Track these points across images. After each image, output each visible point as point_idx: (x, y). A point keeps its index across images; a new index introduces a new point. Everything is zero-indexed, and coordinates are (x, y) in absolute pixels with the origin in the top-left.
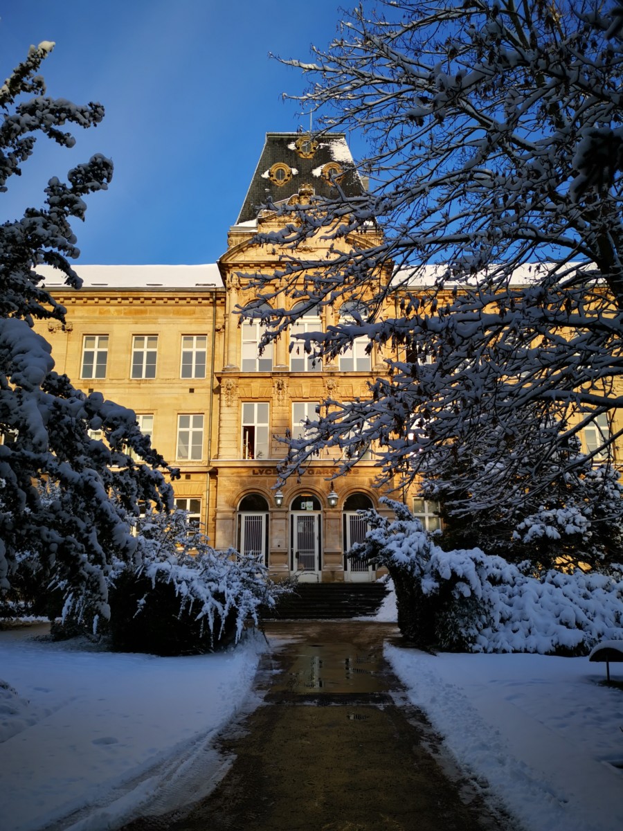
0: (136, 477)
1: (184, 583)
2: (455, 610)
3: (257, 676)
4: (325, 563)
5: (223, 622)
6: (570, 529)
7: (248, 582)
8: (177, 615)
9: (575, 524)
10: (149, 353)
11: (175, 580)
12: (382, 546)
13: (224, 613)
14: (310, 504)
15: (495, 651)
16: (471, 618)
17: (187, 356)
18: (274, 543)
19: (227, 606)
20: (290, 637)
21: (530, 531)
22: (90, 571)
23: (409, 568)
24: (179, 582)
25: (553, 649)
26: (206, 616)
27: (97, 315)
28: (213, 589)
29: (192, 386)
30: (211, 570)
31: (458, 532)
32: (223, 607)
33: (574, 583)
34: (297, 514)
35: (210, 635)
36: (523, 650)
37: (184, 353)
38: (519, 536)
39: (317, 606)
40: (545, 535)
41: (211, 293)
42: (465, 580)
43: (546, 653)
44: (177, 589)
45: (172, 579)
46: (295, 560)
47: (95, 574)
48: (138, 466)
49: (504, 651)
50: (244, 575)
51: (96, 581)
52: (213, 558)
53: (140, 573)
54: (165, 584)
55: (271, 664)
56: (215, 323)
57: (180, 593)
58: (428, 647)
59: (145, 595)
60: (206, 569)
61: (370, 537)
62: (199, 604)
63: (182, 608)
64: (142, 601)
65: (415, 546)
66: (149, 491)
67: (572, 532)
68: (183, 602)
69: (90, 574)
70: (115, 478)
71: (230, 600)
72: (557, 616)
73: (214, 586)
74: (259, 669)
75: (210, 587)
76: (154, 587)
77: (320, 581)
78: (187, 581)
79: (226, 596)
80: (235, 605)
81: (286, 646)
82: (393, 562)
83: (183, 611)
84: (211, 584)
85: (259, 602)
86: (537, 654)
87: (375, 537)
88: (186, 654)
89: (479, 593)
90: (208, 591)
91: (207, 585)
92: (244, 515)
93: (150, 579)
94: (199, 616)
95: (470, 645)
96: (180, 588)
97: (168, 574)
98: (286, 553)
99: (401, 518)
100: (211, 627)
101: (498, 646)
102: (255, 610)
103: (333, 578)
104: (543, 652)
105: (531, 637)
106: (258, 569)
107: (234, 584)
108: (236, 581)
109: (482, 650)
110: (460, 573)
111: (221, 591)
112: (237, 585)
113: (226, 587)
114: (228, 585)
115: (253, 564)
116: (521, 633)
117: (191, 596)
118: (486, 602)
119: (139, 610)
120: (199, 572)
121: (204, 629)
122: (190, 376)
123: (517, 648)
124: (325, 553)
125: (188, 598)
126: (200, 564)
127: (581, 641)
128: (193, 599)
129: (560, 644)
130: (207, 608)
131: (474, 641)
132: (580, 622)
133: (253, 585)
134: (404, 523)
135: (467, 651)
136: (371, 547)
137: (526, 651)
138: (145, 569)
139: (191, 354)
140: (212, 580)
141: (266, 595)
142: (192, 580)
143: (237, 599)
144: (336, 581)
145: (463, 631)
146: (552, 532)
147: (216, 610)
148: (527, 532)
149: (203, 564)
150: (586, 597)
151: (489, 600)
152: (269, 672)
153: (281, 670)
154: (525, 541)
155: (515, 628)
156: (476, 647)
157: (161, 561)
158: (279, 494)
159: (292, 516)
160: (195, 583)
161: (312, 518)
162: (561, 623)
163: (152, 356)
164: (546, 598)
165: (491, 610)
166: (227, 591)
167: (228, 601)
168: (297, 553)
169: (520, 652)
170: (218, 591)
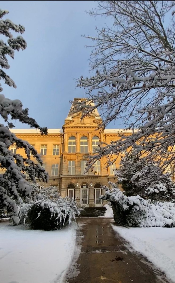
0: (35, 168)
1: (52, 208)
2: (133, 214)
3: (76, 239)
4: (90, 202)
5: (65, 220)
6: (161, 190)
7: (72, 207)
8: (50, 218)
9: (162, 188)
10: (45, 149)
11: (50, 207)
12: (110, 196)
13: (65, 217)
14: (85, 186)
15: (147, 226)
16: (138, 216)
17: (54, 150)
18: (77, 196)
19: (66, 215)
20: (83, 223)
21: (150, 191)
22: (10, 202)
23: (119, 202)
24: (51, 207)
25: (165, 226)
26: (59, 218)
27: (32, 140)
28: (61, 209)
29: (55, 157)
30: (61, 203)
31: (128, 192)
32: (65, 215)
33: (165, 205)
34: (82, 189)
35: (60, 224)
36: (155, 226)
37: (54, 149)
38: (147, 192)
39: (89, 213)
40: (155, 192)
41: (61, 134)
42: (137, 205)
43: (163, 227)
44: (50, 210)
45: (49, 207)
46: (82, 201)
47: (12, 203)
48: (36, 165)
49: (150, 227)
50: (71, 205)
51: (12, 206)
52: (61, 200)
53: (39, 205)
54: (47, 208)
55: (80, 233)
56: (61, 142)
57: (51, 211)
58: (125, 225)
59: (41, 212)
60: (59, 203)
61: (107, 193)
62: (57, 214)
63: (52, 215)
64: (39, 214)
65: (120, 195)
66: (40, 174)
67: (162, 191)
68: (52, 214)
69: (9, 203)
70: (27, 168)
71: (67, 213)
72: (163, 215)
73: (62, 208)
74: (76, 236)
75: (60, 209)
76: (43, 209)
77: (88, 207)
78: (53, 207)
79: (65, 211)
80: (68, 214)
81: (83, 226)
82: (115, 200)
83: (52, 217)
84: (61, 208)
85: (76, 213)
86: (160, 227)
87: (108, 193)
88: (53, 230)
89: (142, 209)
90: (60, 210)
91: (59, 208)
92: (69, 189)
93: (42, 206)
94: (57, 218)
95: (139, 225)
96: (51, 209)
97: (47, 205)
98: (79, 199)
99: (114, 188)
100: (61, 222)
101: (148, 225)
102: (75, 216)
103: (92, 206)
104: (162, 226)
105: (157, 222)
106: (75, 203)
107: (68, 208)
108: (68, 207)
109: (143, 226)
110: (136, 203)
111: (64, 210)
112: (69, 208)
113: (65, 209)
114: (66, 208)
115: (73, 201)
116: (154, 220)
117: (55, 212)
118: (144, 211)
119: (39, 216)
120: (57, 204)
121: (59, 222)
122: (55, 154)
123: (154, 226)
124: (90, 199)
125: (53, 212)
126: (57, 202)
127: (172, 223)
128: (55, 213)
129: (166, 224)
130: (59, 215)
131: (140, 224)
132: (170, 217)
133: (73, 208)
134: (115, 189)
135: (138, 227)
136: (107, 196)
137: (156, 226)
138: (40, 203)
139: (55, 149)
140: (61, 207)
141: (77, 211)
142: (55, 207)
143: (69, 212)
144: (93, 207)
145: (137, 220)
146: (156, 191)
147: (62, 216)
148: (149, 191)
149: (58, 202)
150: (170, 209)
151: (145, 211)
152: (80, 237)
153: (84, 236)
154: (149, 194)
155: (151, 219)
156: (141, 226)
157: (46, 201)
158: (78, 184)
159: (81, 190)
160: (56, 208)
161: (86, 190)
162: (165, 217)
163: (45, 150)
164: (158, 210)
165: (145, 214)
166: (66, 210)
167: (66, 213)
168: (82, 200)
169: (155, 227)
170: (63, 210)
